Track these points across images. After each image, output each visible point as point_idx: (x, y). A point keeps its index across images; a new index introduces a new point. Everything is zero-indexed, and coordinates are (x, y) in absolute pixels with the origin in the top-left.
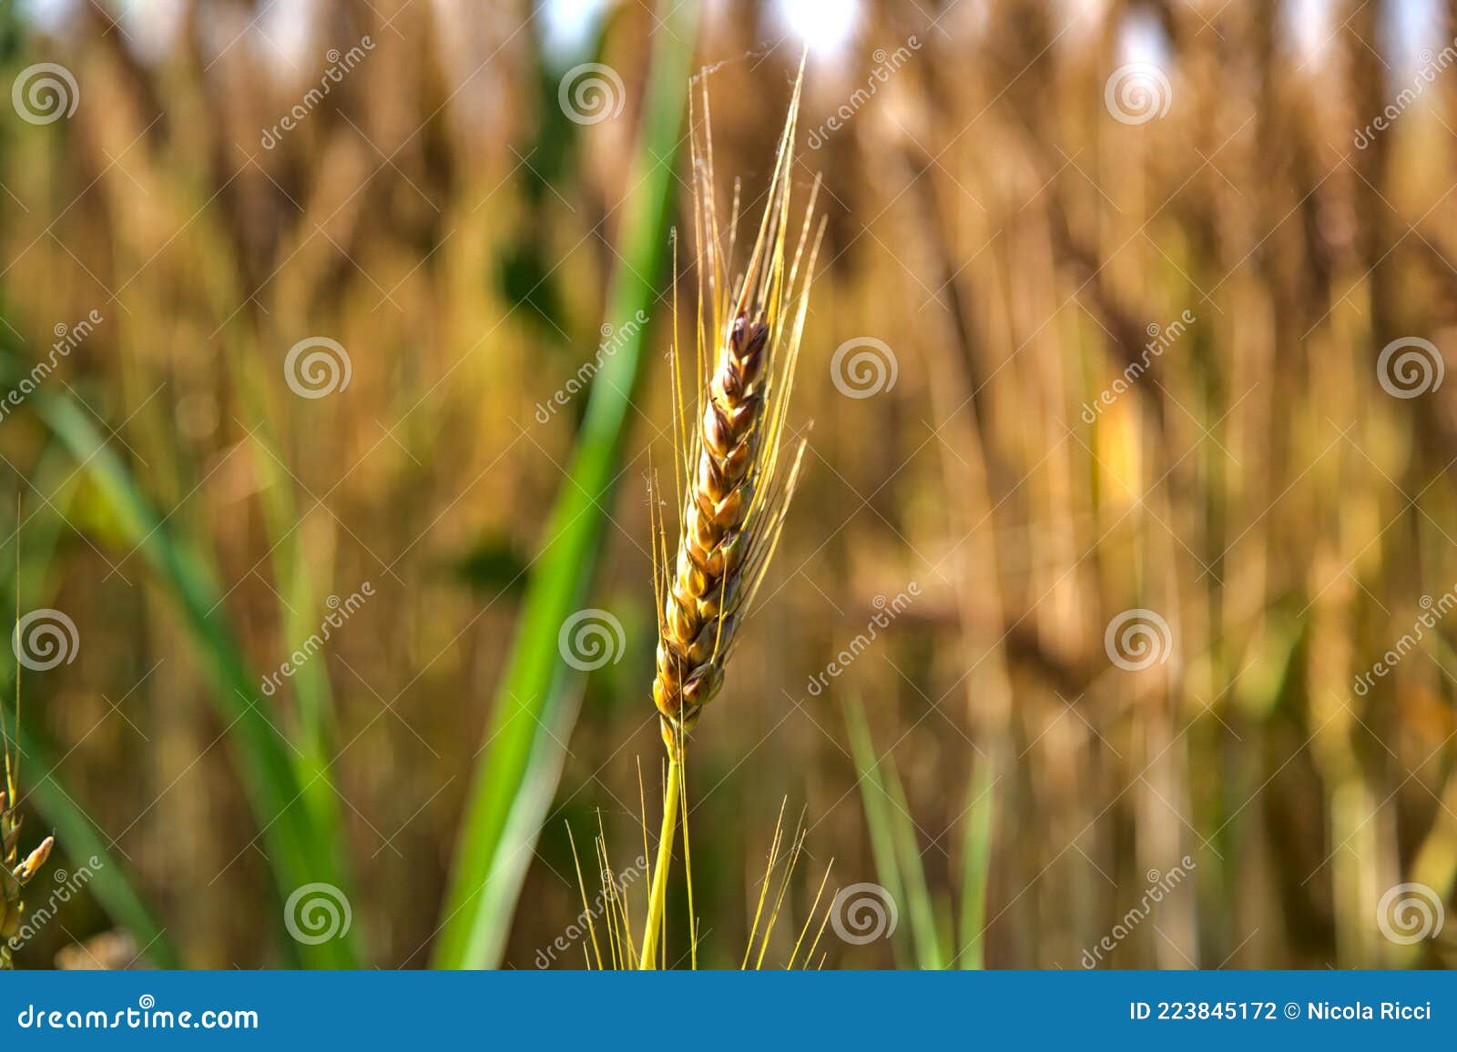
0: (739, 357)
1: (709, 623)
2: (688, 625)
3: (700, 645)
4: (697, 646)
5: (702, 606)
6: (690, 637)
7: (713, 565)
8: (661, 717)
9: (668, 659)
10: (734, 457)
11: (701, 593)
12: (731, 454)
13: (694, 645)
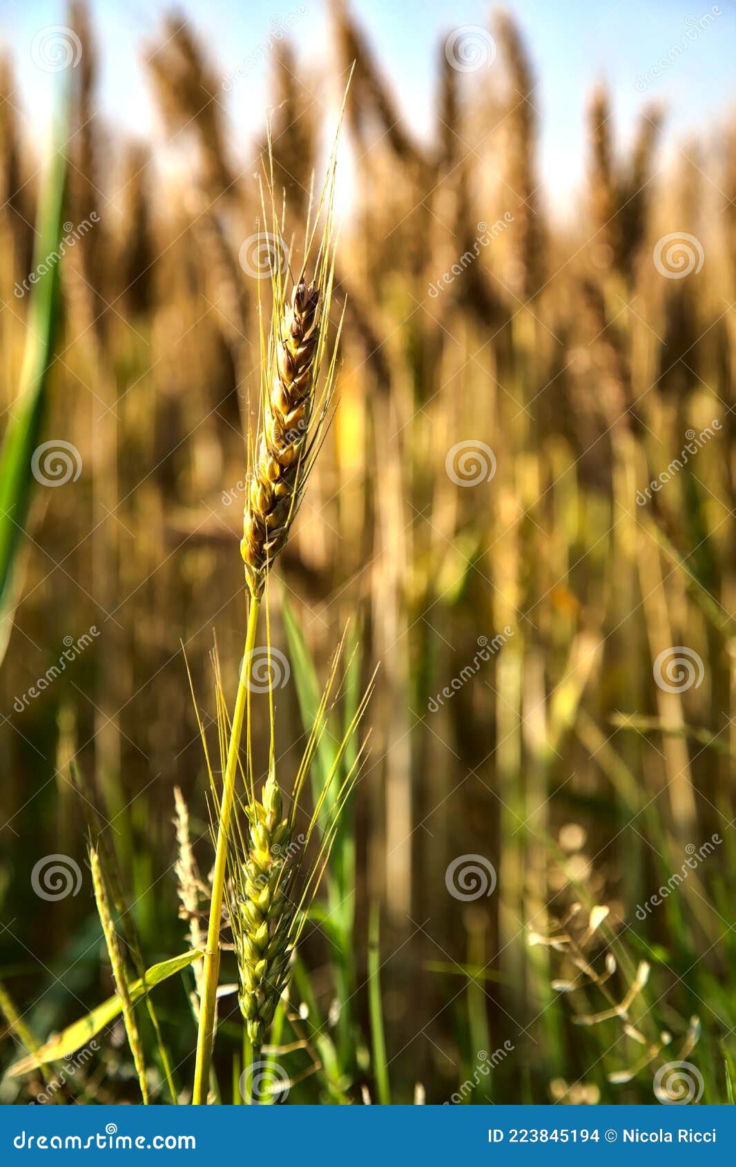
0: (301, 312)
1: (283, 499)
2: (268, 500)
3: (276, 515)
4: (273, 516)
5: (277, 488)
6: (268, 508)
7: (286, 457)
8: (245, 566)
9: (255, 525)
10: (299, 382)
11: (276, 478)
12: (297, 380)
13: (271, 515)
